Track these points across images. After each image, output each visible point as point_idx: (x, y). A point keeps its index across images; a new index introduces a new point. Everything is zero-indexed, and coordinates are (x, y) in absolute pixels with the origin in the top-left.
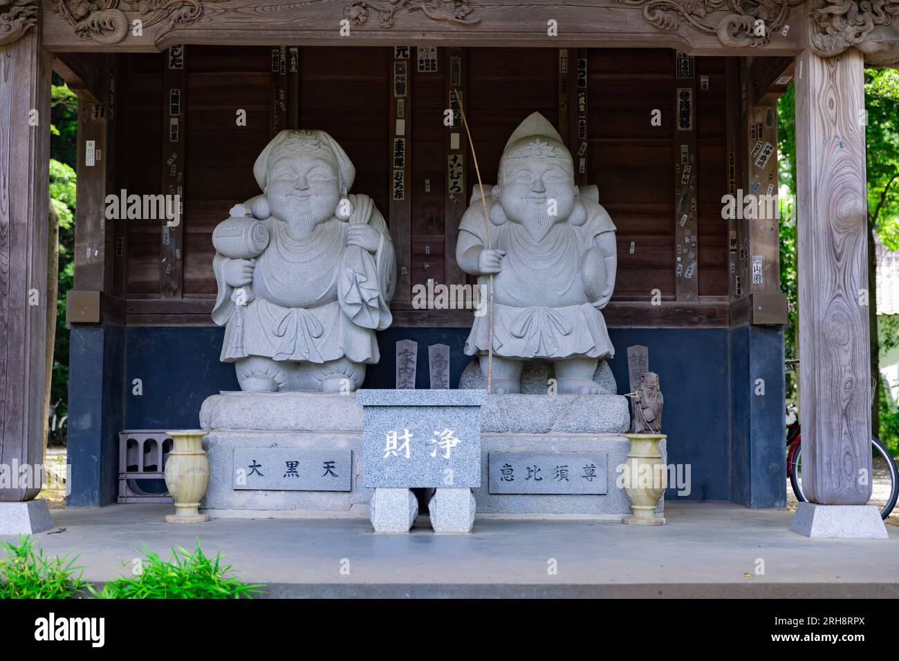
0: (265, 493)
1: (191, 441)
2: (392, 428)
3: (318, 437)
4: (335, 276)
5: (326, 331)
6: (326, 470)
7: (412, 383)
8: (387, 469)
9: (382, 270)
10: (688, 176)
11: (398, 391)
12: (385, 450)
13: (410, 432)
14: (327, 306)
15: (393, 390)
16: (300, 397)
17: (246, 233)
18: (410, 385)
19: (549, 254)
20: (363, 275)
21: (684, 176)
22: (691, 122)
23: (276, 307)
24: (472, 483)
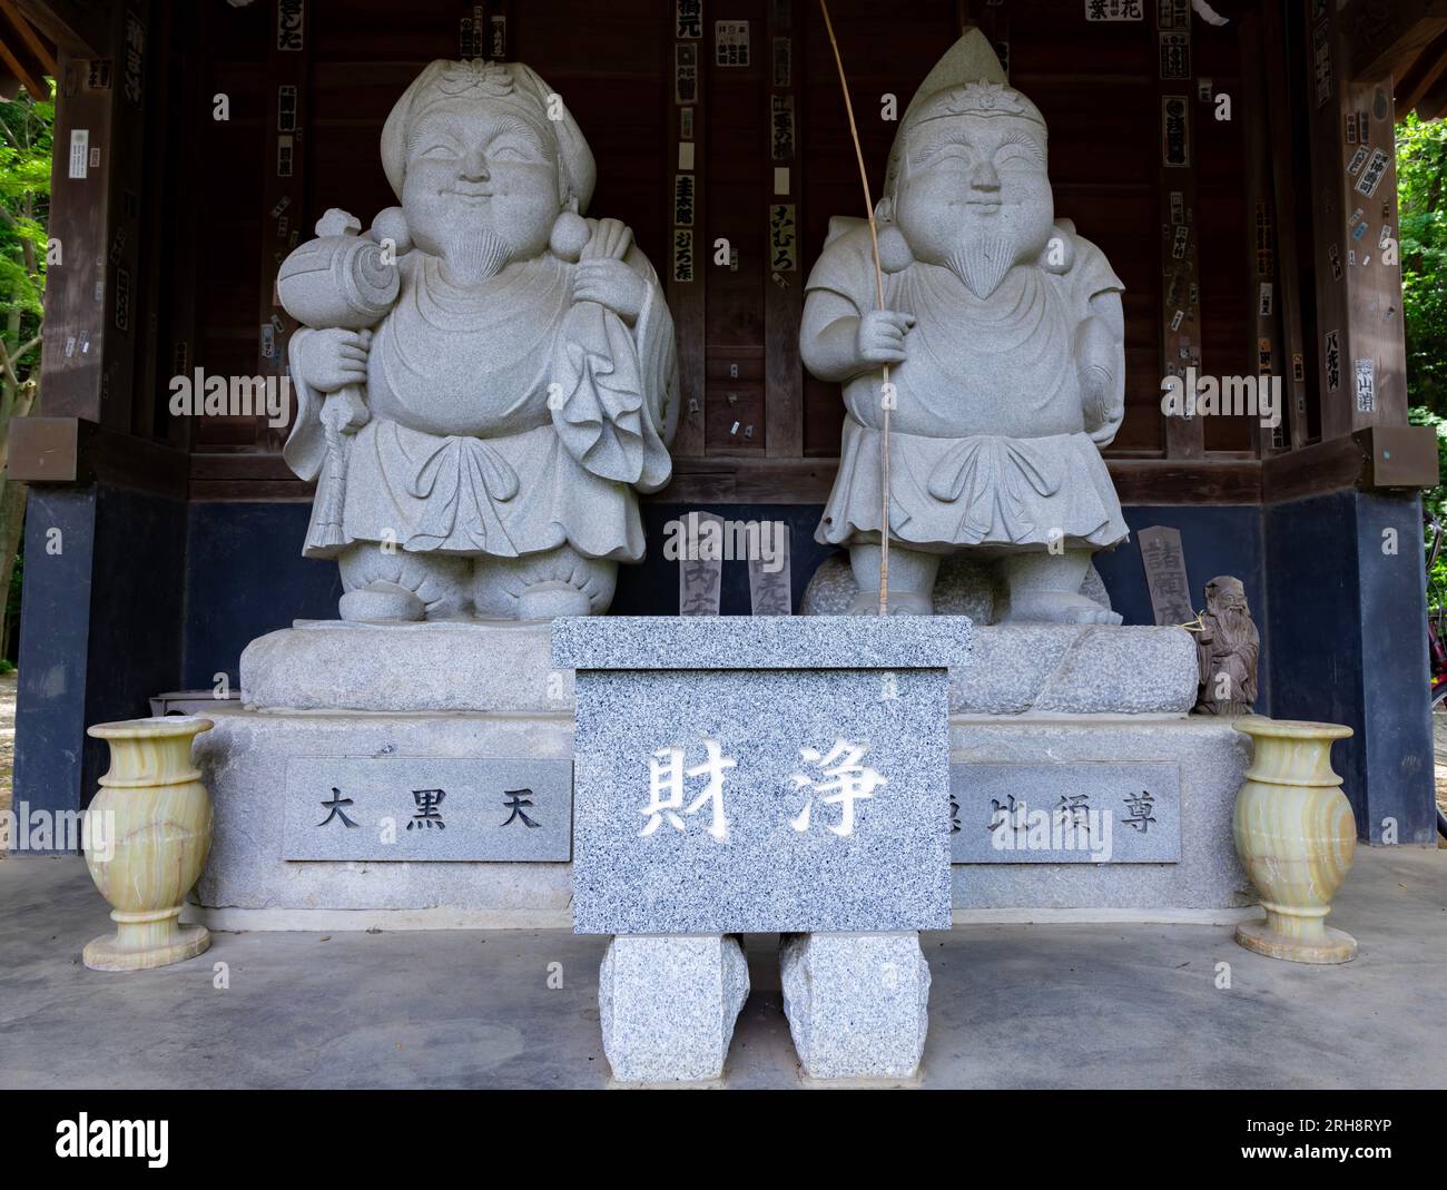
0: (362, 867)
1: (150, 752)
2: (668, 741)
3: (493, 729)
4: (546, 364)
5: (524, 486)
6: (511, 810)
7: (712, 601)
8: (653, 874)
9: (649, 358)
10: (1183, 246)
11: (686, 621)
12: (647, 811)
13: (726, 752)
14: (530, 434)
15: (671, 620)
16: (461, 633)
17: (340, 262)
18: (708, 606)
19: (1010, 321)
20: (605, 358)
21: (1176, 245)
22: (1186, 153)
23: (415, 434)
24: (924, 915)
